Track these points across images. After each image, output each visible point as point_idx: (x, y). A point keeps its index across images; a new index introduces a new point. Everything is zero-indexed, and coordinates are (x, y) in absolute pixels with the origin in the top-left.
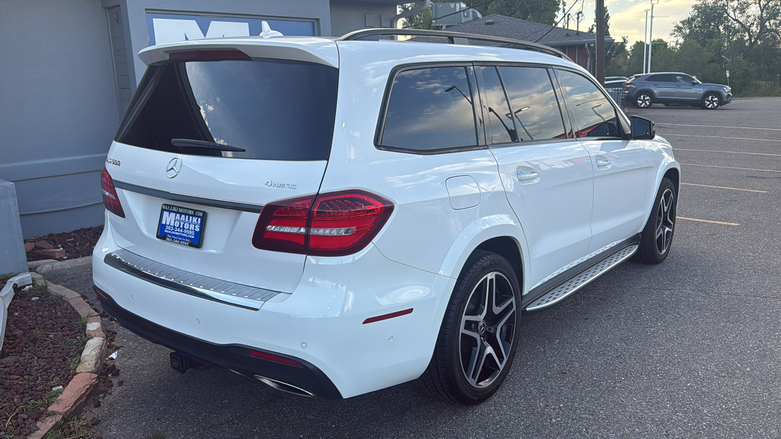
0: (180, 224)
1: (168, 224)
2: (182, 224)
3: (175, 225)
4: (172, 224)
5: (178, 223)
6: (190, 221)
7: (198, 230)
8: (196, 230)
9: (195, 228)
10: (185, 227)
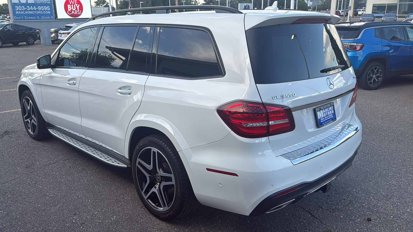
0: (326, 114)
1: (321, 117)
2: (327, 113)
3: (324, 116)
4: (323, 116)
5: (325, 114)
6: (329, 110)
7: (333, 112)
8: (332, 113)
9: (332, 112)
10: (328, 114)
